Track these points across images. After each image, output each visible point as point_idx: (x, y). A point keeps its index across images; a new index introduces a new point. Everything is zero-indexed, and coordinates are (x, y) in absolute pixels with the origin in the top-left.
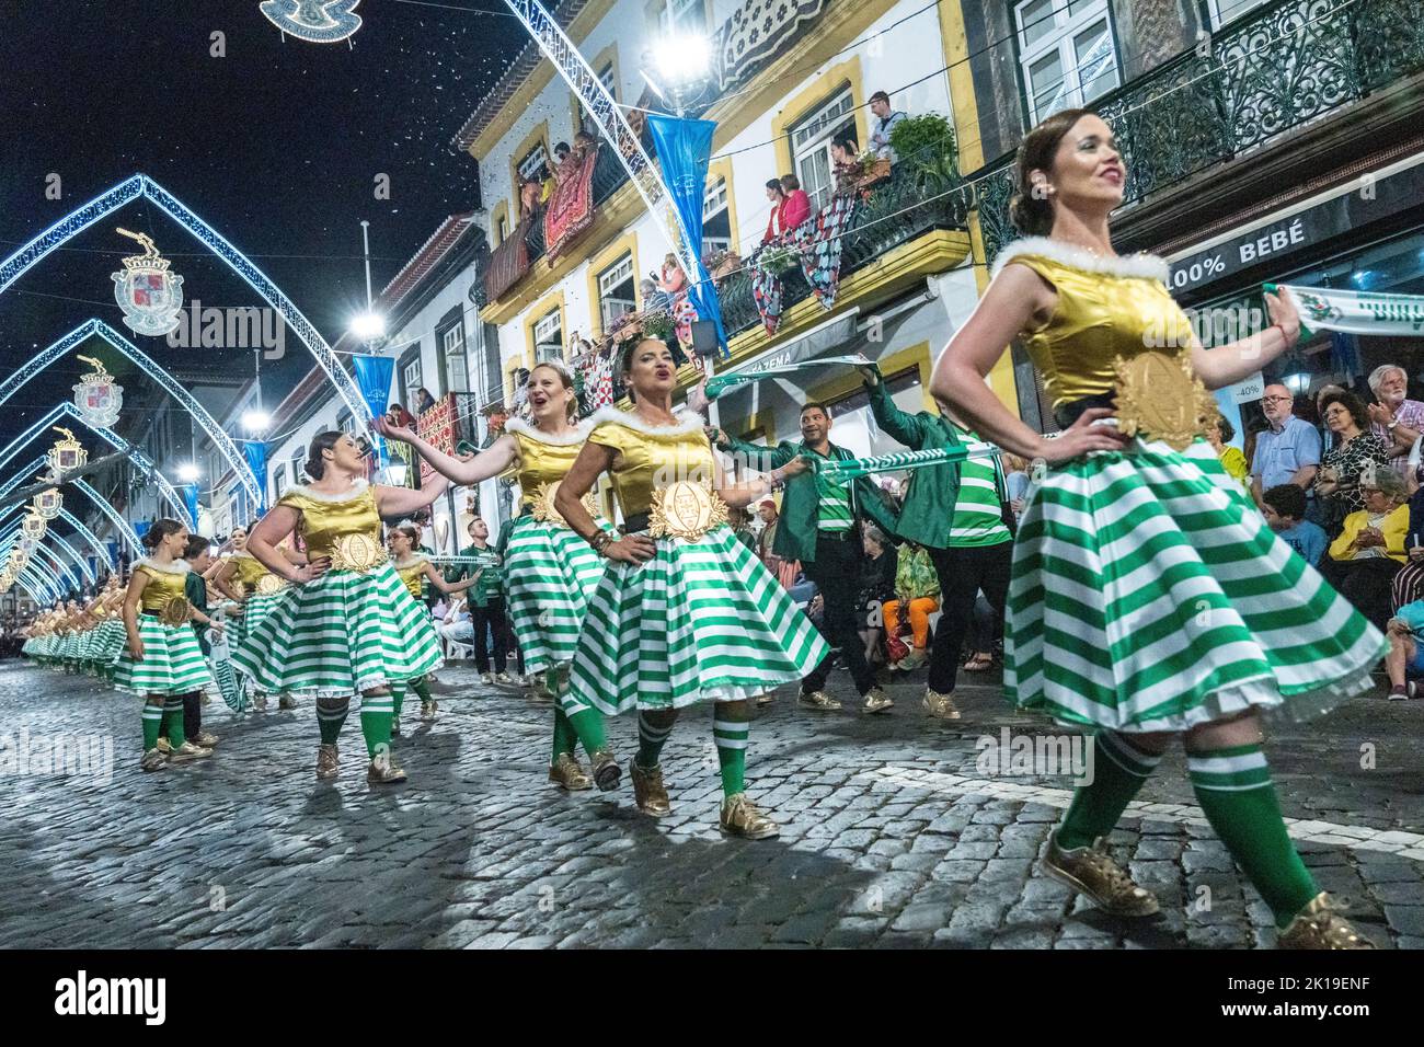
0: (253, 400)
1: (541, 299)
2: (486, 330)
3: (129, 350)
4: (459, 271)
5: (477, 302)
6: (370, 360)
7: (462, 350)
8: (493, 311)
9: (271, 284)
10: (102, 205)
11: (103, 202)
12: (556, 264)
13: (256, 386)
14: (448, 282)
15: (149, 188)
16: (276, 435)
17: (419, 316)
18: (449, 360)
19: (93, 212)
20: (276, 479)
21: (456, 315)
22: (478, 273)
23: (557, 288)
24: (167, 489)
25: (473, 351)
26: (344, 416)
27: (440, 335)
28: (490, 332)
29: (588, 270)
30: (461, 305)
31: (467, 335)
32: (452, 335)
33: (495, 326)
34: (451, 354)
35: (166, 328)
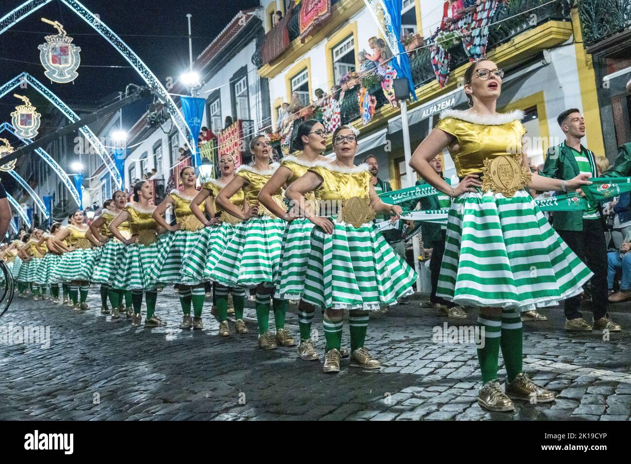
0: (117, 123)
1: (296, 63)
2: (261, 85)
3: (44, 91)
4: (246, 45)
5: (257, 65)
6: (190, 100)
7: (246, 94)
8: (266, 70)
9: (132, 52)
12: (306, 41)
13: (119, 114)
14: (238, 52)
16: (132, 144)
17: (220, 72)
18: (238, 100)
20: (130, 171)
21: (243, 72)
22: (258, 46)
23: (306, 56)
24: (64, 177)
25: (253, 95)
26: (173, 134)
27: (233, 86)
28: (264, 83)
29: (326, 45)
30: (246, 66)
31: (250, 84)
32: (240, 84)
33: (267, 79)
34: (239, 96)
35: (70, 78)
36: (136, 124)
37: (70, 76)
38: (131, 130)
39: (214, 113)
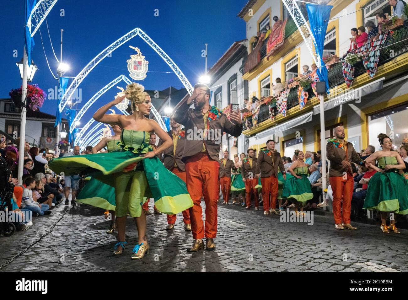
0: (168, 104)
1: (264, 72)
2: (244, 84)
4: (237, 61)
5: (242, 72)
7: (236, 89)
8: (247, 75)
9: (175, 64)
10: (126, 38)
11: (126, 37)
12: (270, 59)
13: (170, 99)
14: (233, 65)
15: (140, 32)
17: (223, 77)
18: (231, 92)
19: (123, 40)
21: (235, 77)
22: (243, 62)
23: (270, 68)
25: (239, 90)
27: (229, 84)
28: (246, 83)
29: (281, 62)
30: (237, 73)
31: (238, 84)
32: (233, 84)
33: (248, 81)
34: (232, 90)
35: (142, 78)
36: (178, 104)
37: (142, 77)
38: (175, 108)
39: (218, 100)
